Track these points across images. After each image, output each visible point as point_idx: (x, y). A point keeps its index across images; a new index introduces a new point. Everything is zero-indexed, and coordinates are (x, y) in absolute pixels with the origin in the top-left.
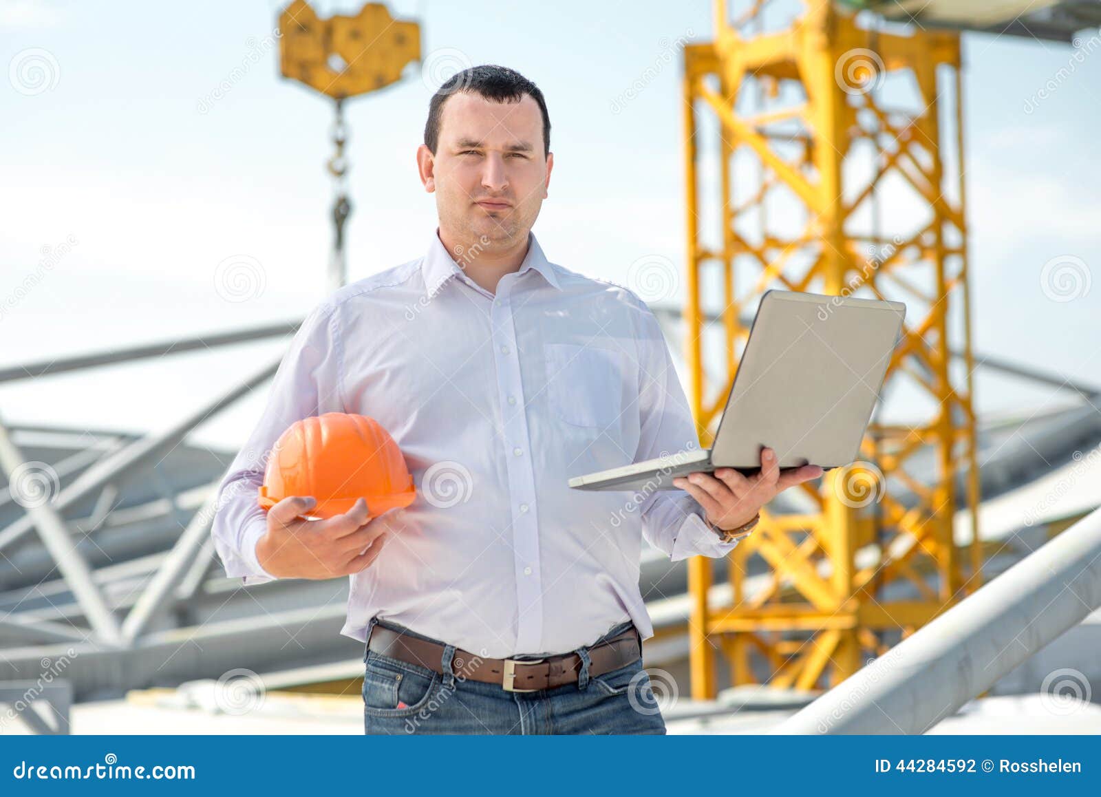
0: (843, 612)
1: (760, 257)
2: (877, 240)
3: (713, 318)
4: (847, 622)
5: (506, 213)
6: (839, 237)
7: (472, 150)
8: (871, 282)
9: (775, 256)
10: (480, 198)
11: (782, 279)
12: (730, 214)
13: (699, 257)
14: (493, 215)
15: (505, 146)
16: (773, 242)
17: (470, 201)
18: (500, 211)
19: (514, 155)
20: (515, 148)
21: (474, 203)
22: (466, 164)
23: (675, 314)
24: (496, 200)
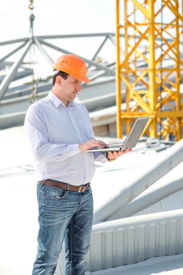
0: (152, 114)
1: (134, 27)
4: (154, 116)
6: (153, 23)
8: (160, 34)
9: (138, 27)
11: (139, 32)
12: (127, 16)
13: (119, 27)
16: (137, 24)
23: (113, 35)
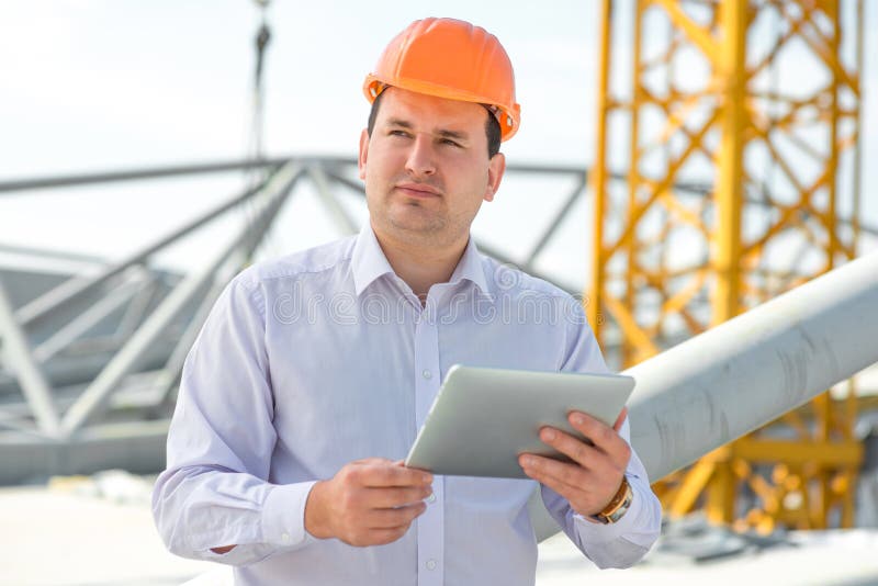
1: (665, 108)
2: (774, 97)
3: (619, 177)
5: (429, 202)
6: (740, 92)
7: (401, 130)
8: (765, 137)
10: (402, 183)
12: (640, 68)
13: (608, 106)
14: (415, 204)
15: (436, 131)
16: (675, 94)
17: (392, 185)
18: (423, 199)
19: (445, 142)
20: (446, 133)
21: (396, 188)
22: (395, 145)
24: (418, 187)
